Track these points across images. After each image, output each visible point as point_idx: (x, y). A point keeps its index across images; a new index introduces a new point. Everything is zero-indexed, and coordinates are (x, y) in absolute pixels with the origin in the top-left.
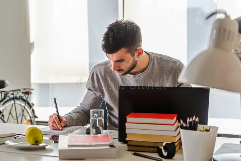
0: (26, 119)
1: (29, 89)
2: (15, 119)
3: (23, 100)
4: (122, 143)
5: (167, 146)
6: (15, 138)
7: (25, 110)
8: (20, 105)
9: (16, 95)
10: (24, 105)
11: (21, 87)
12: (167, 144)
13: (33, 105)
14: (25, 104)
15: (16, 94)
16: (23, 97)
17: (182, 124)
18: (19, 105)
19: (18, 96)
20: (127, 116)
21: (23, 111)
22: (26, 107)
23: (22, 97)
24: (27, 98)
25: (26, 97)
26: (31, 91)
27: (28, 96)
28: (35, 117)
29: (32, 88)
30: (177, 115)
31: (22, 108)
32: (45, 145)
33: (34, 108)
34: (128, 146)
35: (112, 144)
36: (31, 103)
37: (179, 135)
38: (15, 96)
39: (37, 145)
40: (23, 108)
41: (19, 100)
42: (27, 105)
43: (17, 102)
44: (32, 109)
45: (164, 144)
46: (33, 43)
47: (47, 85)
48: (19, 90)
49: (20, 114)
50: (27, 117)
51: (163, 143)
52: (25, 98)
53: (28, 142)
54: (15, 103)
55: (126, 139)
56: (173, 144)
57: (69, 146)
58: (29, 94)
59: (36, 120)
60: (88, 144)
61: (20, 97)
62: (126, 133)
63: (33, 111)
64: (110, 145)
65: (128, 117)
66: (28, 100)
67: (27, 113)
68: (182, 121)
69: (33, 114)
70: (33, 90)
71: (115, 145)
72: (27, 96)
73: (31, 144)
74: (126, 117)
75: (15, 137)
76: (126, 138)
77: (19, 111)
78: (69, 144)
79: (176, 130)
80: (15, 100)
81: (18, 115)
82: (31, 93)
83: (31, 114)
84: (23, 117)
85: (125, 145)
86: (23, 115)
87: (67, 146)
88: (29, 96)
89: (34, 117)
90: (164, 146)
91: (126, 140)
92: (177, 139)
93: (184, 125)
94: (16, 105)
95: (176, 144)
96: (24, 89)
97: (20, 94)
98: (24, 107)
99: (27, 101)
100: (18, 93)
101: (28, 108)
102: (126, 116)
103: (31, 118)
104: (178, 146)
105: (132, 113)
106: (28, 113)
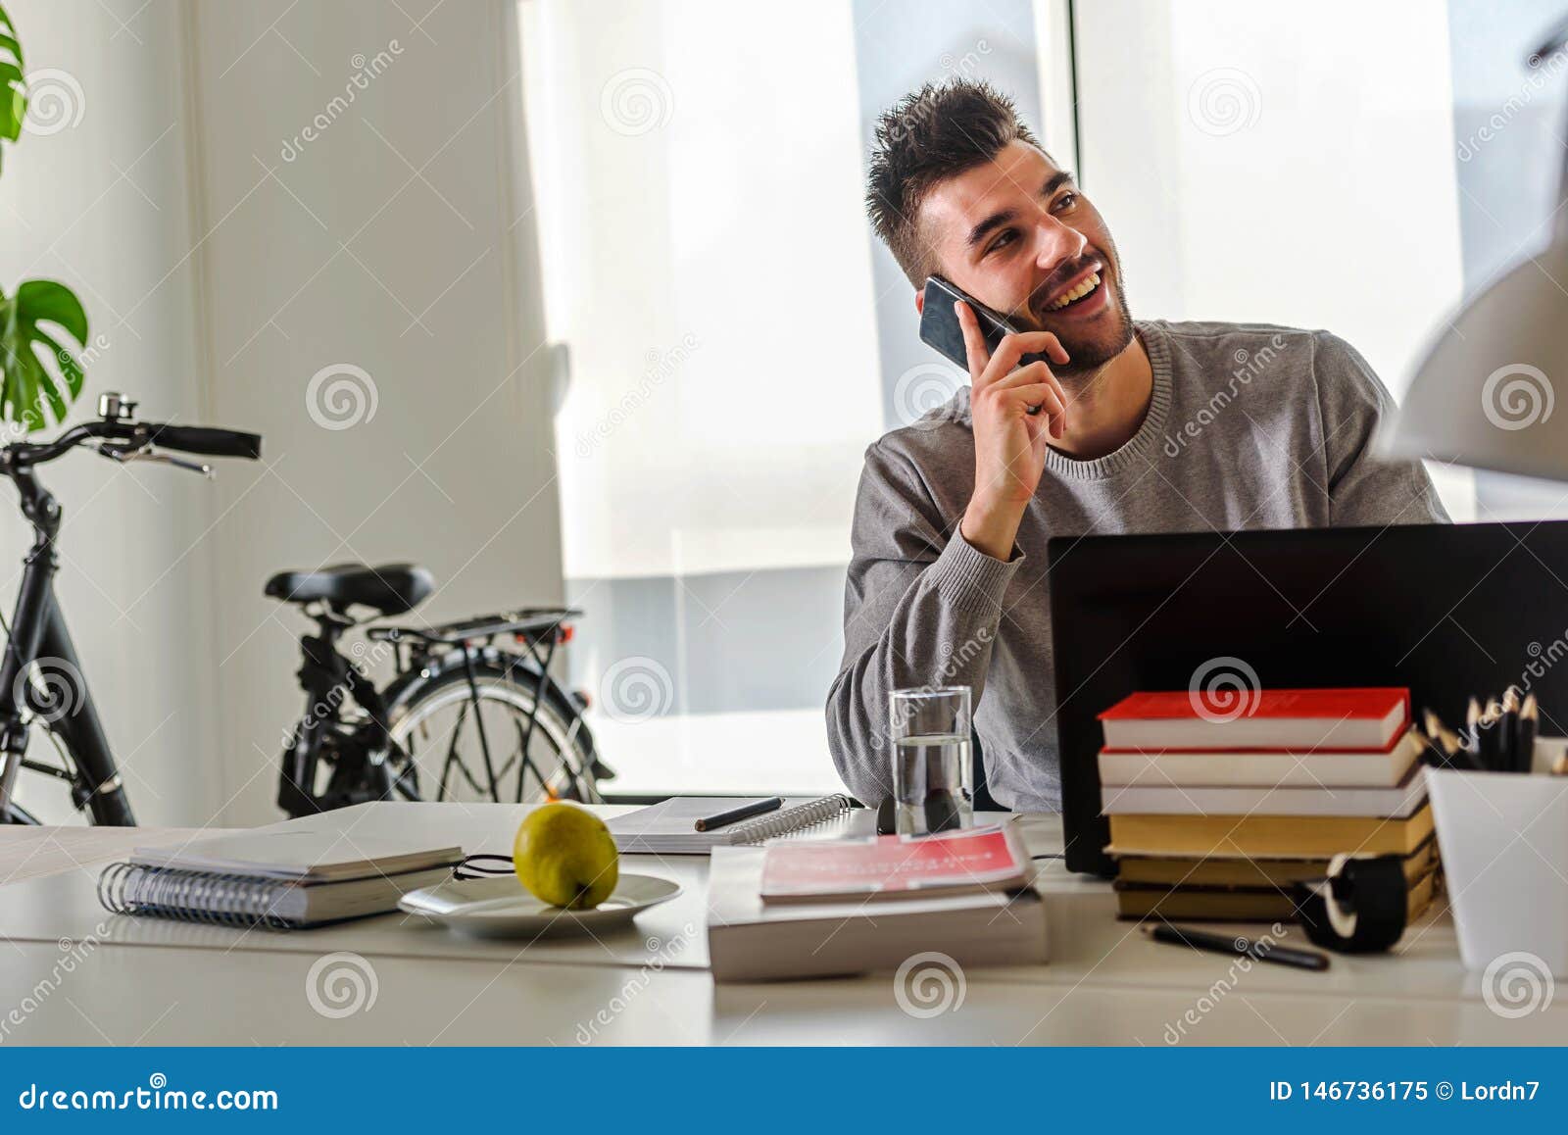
0: (545, 788)
1: (552, 611)
2: (480, 791)
3: (522, 675)
4: (1085, 880)
5: (1351, 876)
6: (460, 877)
7: (536, 735)
8: (507, 703)
9: (480, 651)
10: (528, 706)
11: (508, 605)
12: (1350, 865)
13: (584, 702)
14: (536, 701)
15: (481, 642)
16: (523, 658)
17: (1438, 741)
18: (502, 707)
19: (491, 653)
20: (1108, 713)
21: (525, 739)
22: (542, 717)
23: (514, 657)
24: (544, 666)
25: (537, 657)
26: (566, 624)
27: (550, 653)
28: (600, 771)
29: (572, 604)
30: (1407, 691)
31: (518, 723)
32: (635, 904)
33: (591, 718)
34: (1125, 888)
35: (1018, 878)
36: (567, 691)
37: (1423, 812)
38: (472, 653)
39: (581, 906)
40: (525, 722)
41: (499, 680)
42: (543, 702)
43: (489, 689)
44: (576, 725)
45: (1334, 869)
46: (563, 350)
47: (662, 585)
48: (495, 620)
49: (512, 760)
50: (551, 771)
51: (1327, 862)
52: (533, 666)
53: (534, 898)
54: (475, 697)
55: (1110, 849)
56: (1391, 863)
57: (770, 901)
58: (558, 638)
59: (604, 787)
60: (877, 886)
61: (502, 657)
62: (1104, 812)
63: (584, 738)
64: (1009, 885)
65: (1112, 718)
66: (553, 672)
67: (550, 751)
68: (1433, 726)
69: (582, 755)
70: (577, 613)
71: (1041, 887)
72: (542, 651)
73: (547, 906)
74: (1100, 717)
75: (461, 870)
76: (1108, 842)
77: (504, 743)
78: (770, 892)
79: (1404, 782)
80: (478, 680)
81: (497, 769)
82: (565, 635)
83: (570, 754)
84: (529, 773)
85: (1107, 889)
86: (526, 761)
87: (758, 903)
88: (558, 650)
89: (588, 773)
90: (1334, 881)
91: (1109, 856)
92: (1413, 836)
93: (1451, 744)
94: (483, 704)
95: (1410, 868)
96: (527, 613)
97: (506, 643)
98: (531, 716)
99: (544, 683)
100: (490, 638)
101: (554, 720)
102: (1102, 710)
103: (571, 776)
104: (1427, 881)
105: (1135, 695)
106: (557, 750)
